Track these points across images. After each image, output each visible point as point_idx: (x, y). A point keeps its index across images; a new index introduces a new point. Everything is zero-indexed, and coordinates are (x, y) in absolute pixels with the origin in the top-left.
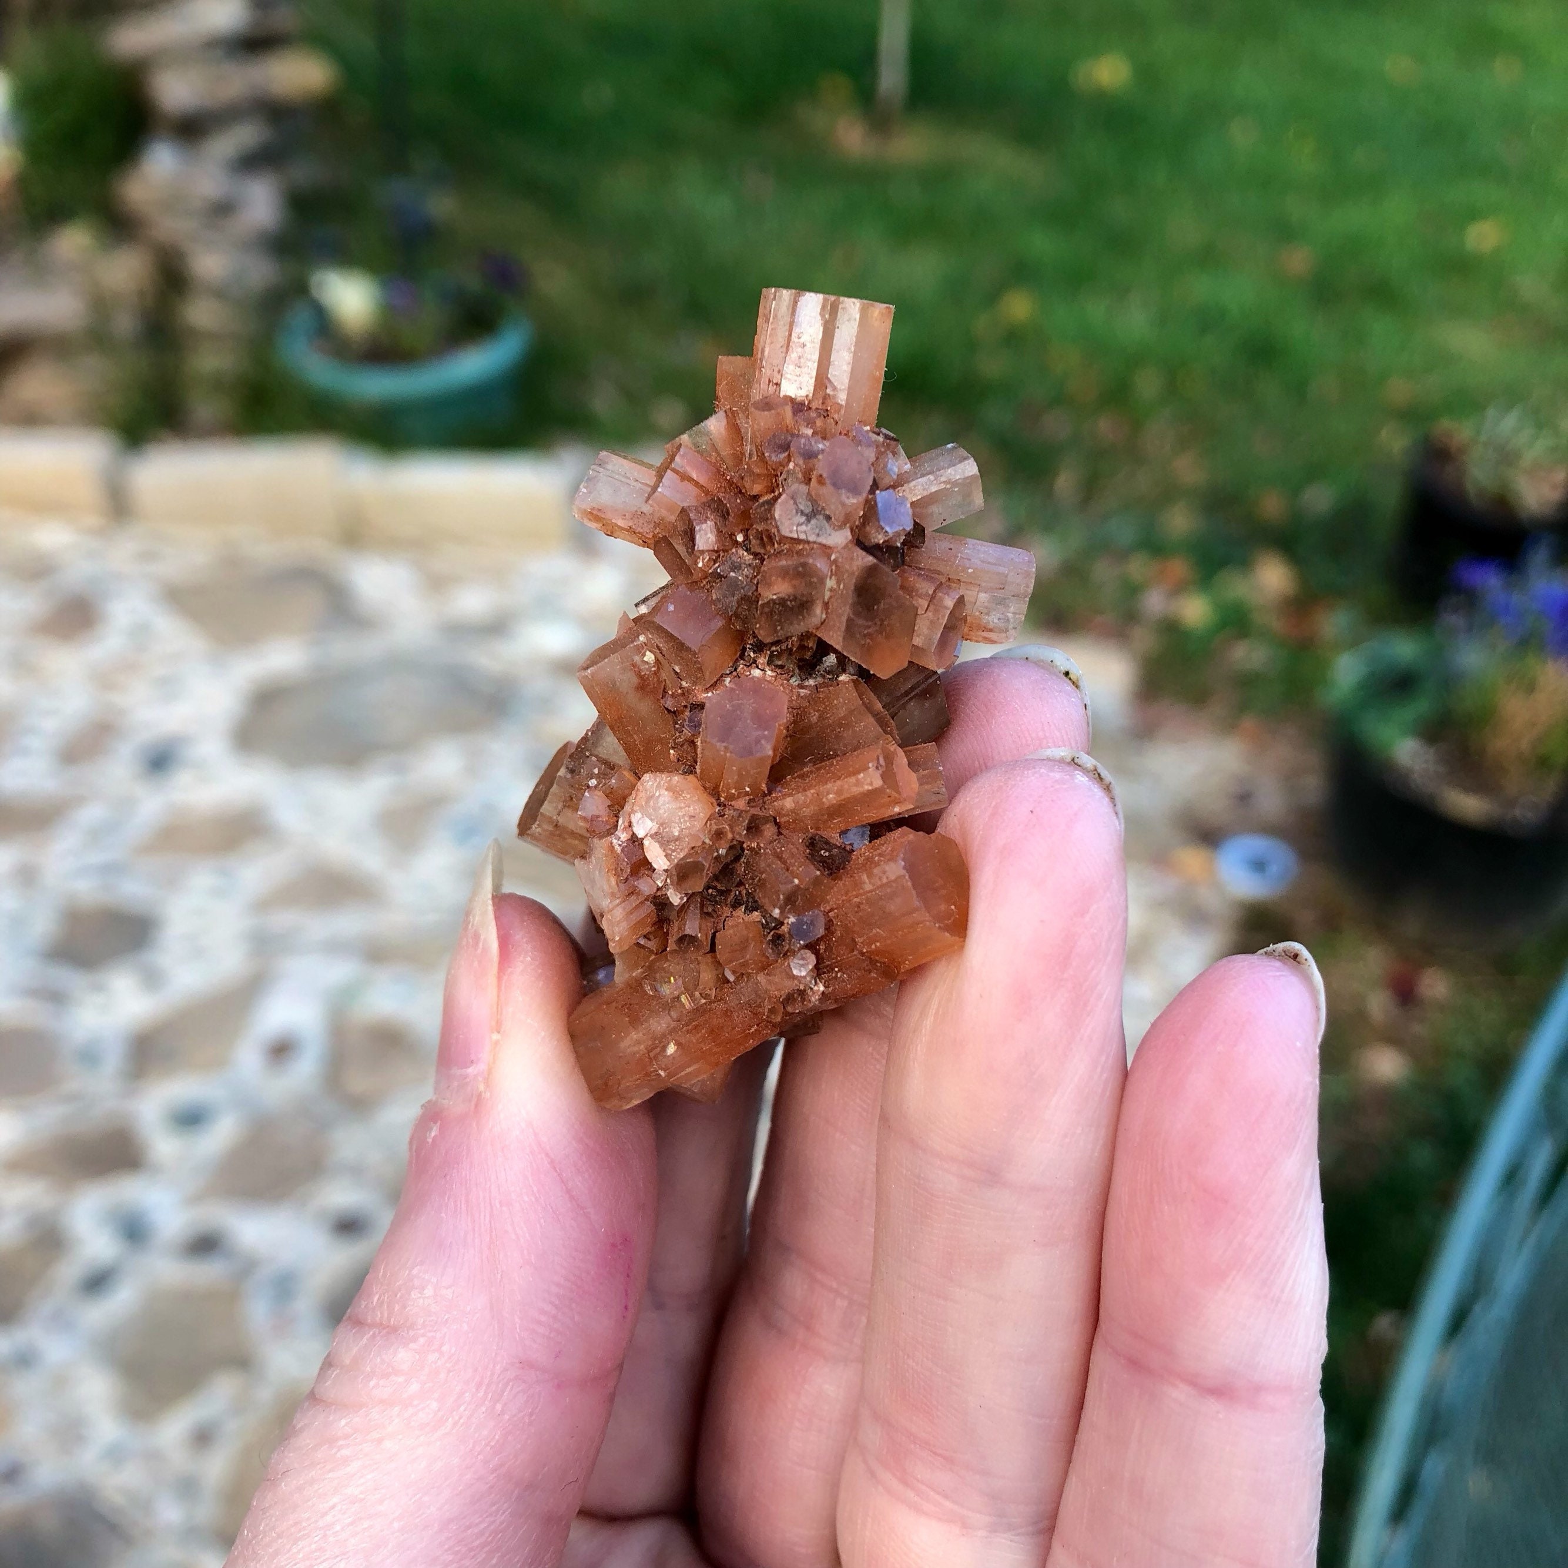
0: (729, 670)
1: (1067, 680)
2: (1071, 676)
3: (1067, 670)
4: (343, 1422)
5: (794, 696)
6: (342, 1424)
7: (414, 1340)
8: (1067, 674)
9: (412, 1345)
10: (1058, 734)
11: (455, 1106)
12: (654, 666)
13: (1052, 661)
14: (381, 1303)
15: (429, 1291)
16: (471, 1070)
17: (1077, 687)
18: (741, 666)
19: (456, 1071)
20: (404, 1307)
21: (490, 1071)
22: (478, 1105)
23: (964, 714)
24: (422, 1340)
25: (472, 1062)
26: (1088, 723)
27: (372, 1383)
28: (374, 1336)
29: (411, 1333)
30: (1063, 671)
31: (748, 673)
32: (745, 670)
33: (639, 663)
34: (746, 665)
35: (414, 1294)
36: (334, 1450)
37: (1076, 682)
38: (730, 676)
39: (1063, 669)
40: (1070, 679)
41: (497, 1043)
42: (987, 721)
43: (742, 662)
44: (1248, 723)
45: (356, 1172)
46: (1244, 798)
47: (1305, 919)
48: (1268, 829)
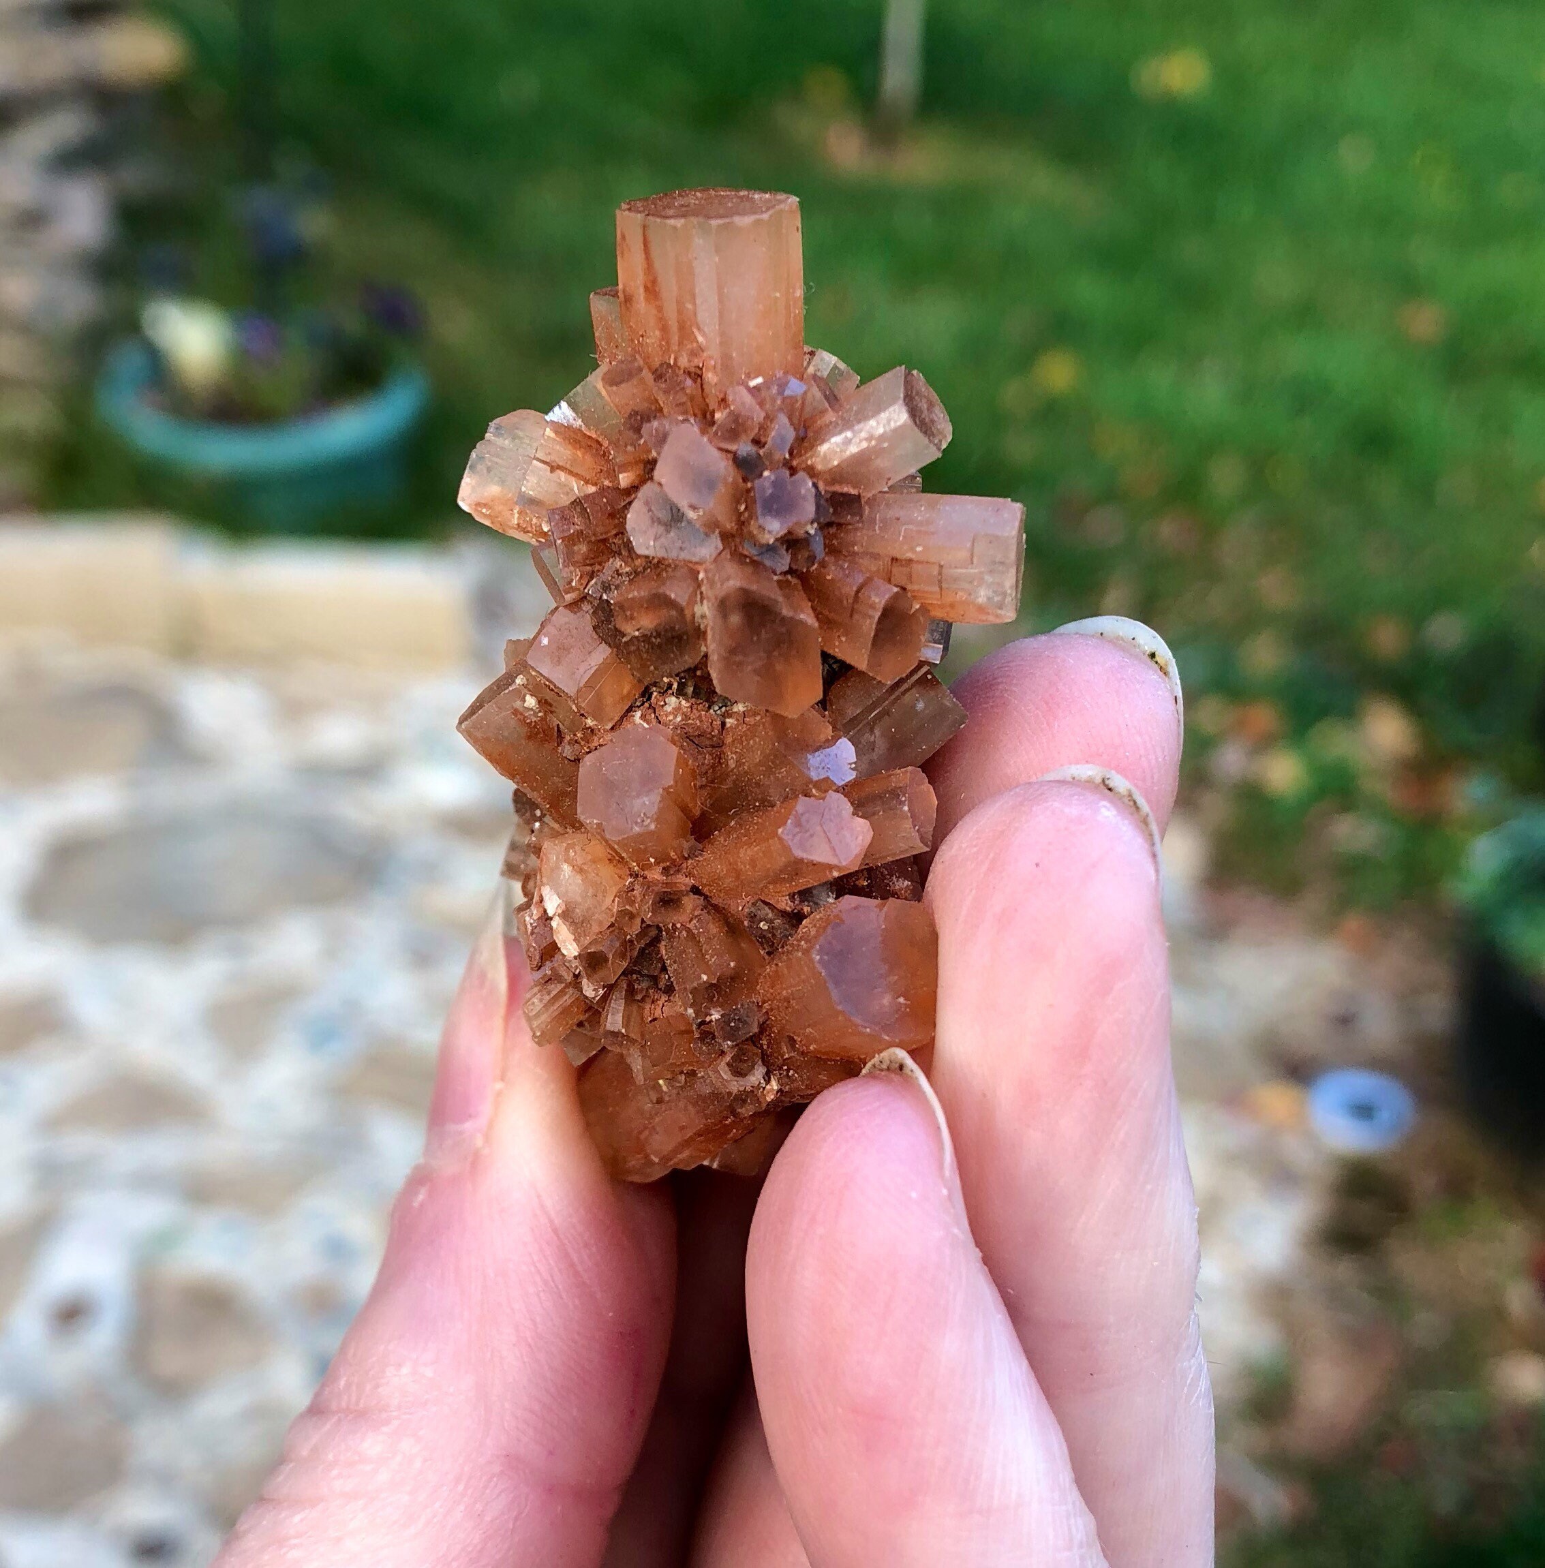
0: (640, 701)
1: (1153, 664)
2: (1157, 658)
3: (1153, 651)
4: (297, 1519)
5: (716, 731)
6: (296, 1520)
7: (387, 1422)
8: (1153, 655)
9: (385, 1429)
10: (1139, 739)
11: (448, 1166)
12: (540, 711)
13: (1134, 639)
14: (348, 1385)
15: (405, 1370)
16: (468, 1126)
17: (1165, 673)
18: (655, 694)
19: (452, 1127)
20: (377, 1386)
21: (491, 1125)
22: (475, 1164)
23: (1017, 712)
24: (396, 1423)
25: (470, 1116)
26: (1179, 721)
27: (335, 1472)
28: (339, 1420)
29: (384, 1415)
30: (1148, 652)
31: (662, 703)
32: (658, 700)
33: (521, 709)
34: (660, 692)
35: (390, 1371)
36: (284, 1550)
37: (1164, 667)
38: (642, 707)
39: (1148, 649)
40: (1157, 662)
41: (499, 1094)
42: (1048, 724)
43: (654, 689)
44: (1353, 922)
45: (165, 1479)
46: (1345, 1021)
47: (1425, 1184)
48: (1378, 1064)
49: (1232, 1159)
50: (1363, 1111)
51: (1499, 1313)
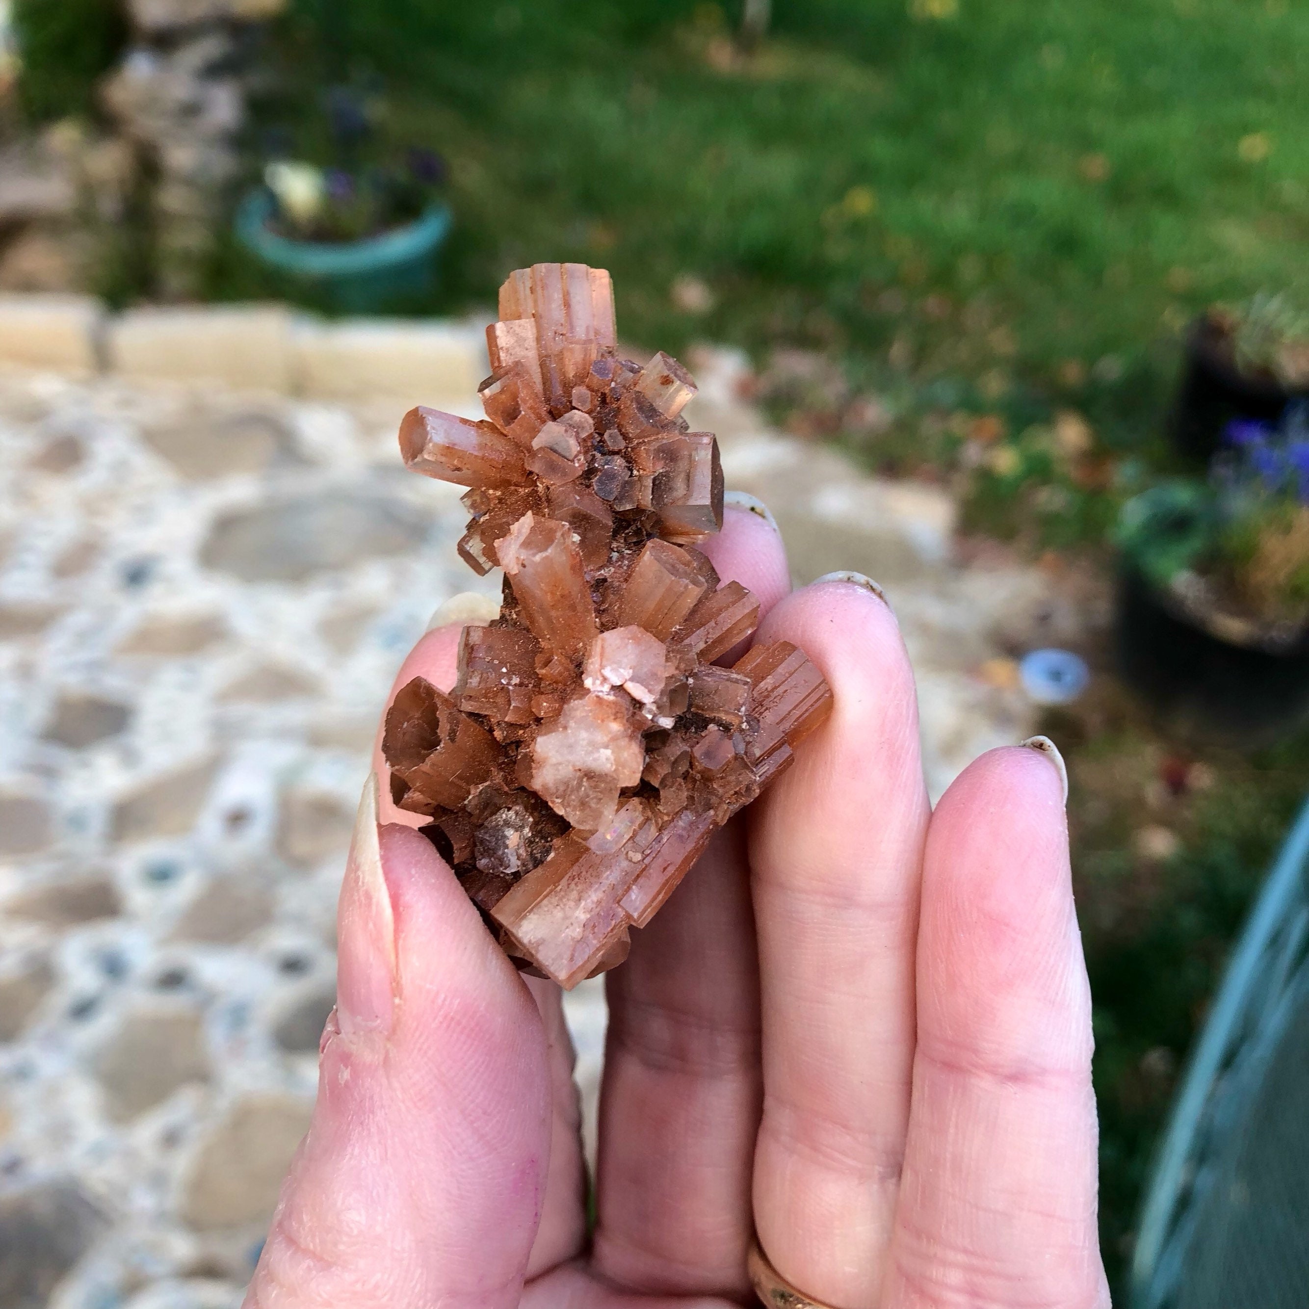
2: (757, 510)
39: (749, 506)
44: (1049, 556)
45: (299, 920)
46: (1044, 619)
47: (1094, 721)
48: (1064, 645)
49: (970, 708)
50: (1056, 676)
51: (1139, 802)
